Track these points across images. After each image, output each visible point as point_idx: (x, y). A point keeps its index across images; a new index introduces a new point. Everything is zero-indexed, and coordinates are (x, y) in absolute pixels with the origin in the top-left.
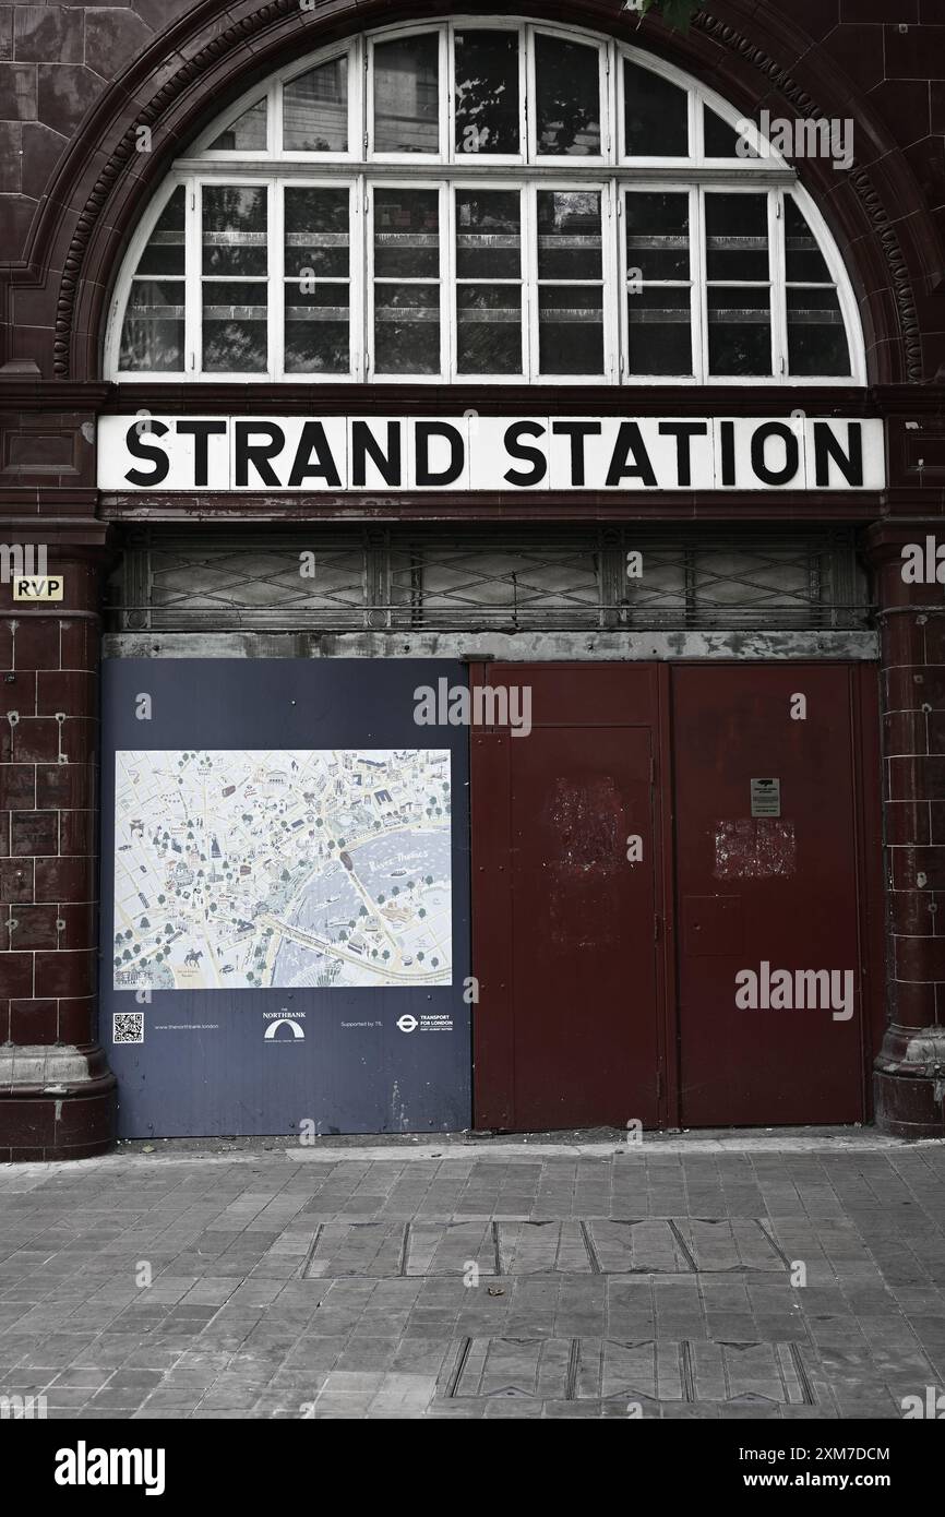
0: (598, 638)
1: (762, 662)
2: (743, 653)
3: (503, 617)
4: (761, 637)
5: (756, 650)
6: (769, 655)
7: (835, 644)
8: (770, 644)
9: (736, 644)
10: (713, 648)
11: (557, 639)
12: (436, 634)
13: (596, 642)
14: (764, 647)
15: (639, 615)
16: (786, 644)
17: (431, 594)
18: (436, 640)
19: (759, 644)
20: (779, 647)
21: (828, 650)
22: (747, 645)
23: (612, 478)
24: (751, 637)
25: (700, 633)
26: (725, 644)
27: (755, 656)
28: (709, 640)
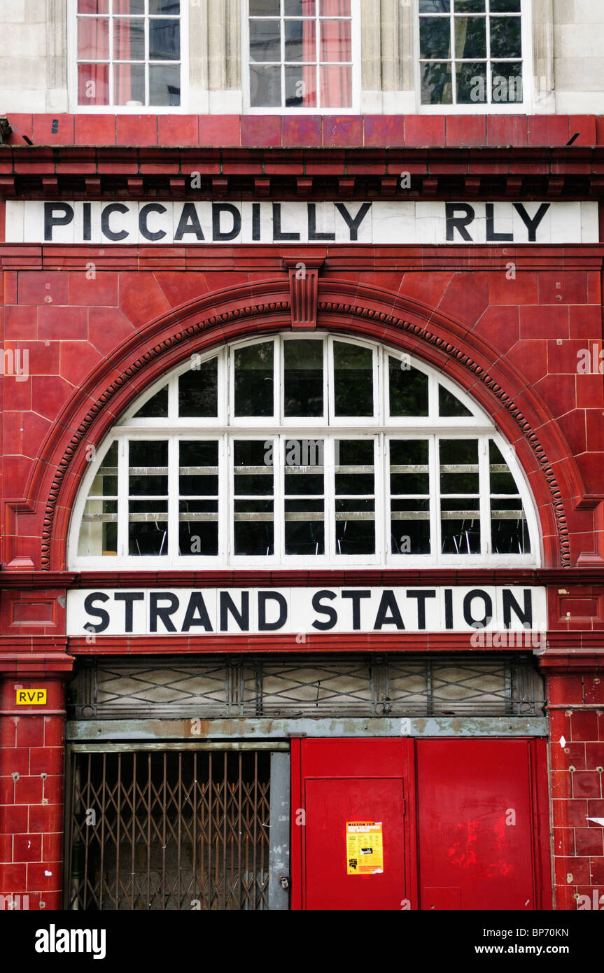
0: (371, 722)
1: (474, 738)
2: (461, 731)
3: (310, 708)
4: (472, 721)
5: (469, 730)
6: (478, 733)
7: (519, 726)
8: (478, 726)
9: (458, 727)
10: (442, 728)
11: (345, 723)
12: (271, 720)
13: (369, 725)
14: (474, 727)
15: (396, 707)
16: (488, 725)
17: (268, 695)
18: (271, 724)
19: (472, 726)
20: (484, 728)
21: (515, 730)
22: (464, 726)
23: (378, 626)
24: (466, 721)
25: (434, 719)
26: (450, 726)
27: (468, 734)
28: (439, 723)
